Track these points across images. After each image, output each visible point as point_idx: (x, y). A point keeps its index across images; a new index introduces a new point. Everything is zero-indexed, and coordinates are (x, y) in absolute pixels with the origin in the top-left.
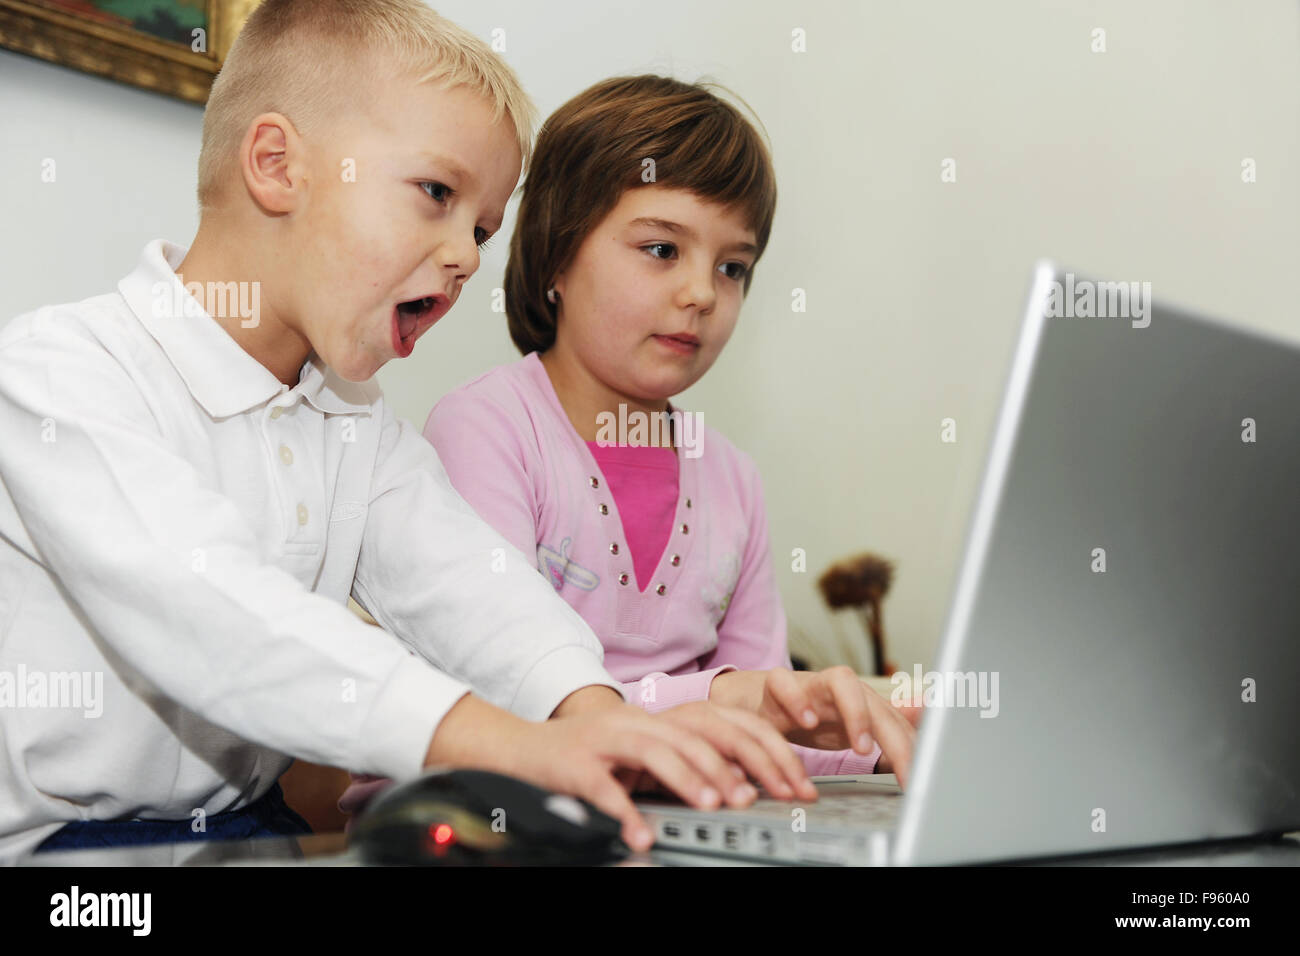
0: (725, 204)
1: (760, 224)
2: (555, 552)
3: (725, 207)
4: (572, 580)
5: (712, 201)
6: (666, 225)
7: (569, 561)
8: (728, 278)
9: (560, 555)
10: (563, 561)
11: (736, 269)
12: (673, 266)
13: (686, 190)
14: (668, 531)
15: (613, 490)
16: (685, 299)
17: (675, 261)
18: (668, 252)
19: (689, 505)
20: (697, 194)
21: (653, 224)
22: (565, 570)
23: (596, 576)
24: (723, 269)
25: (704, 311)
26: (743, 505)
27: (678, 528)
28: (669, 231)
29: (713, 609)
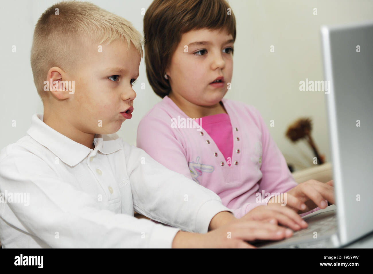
0: (219, 29)
1: (233, 32)
2: (195, 163)
3: (219, 30)
4: (204, 170)
5: (215, 29)
6: (201, 43)
7: (201, 165)
8: (226, 54)
9: (197, 164)
10: (199, 165)
11: (229, 50)
12: (207, 56)
13: (205, 28)
14: (232, 142)
15: (209, 134)
16: (214, 67)
17: (207, 54)
18: (204, 52)
19: (237, 130)
20: (209, 28)
21: (196, 44)
22: (201, 168)
23: (212, 166)
24: (224, 51)
25: (222, 69)
26: (256, 124)
27: (235, 140)
28: (202, 45)
29: (257, 164)
